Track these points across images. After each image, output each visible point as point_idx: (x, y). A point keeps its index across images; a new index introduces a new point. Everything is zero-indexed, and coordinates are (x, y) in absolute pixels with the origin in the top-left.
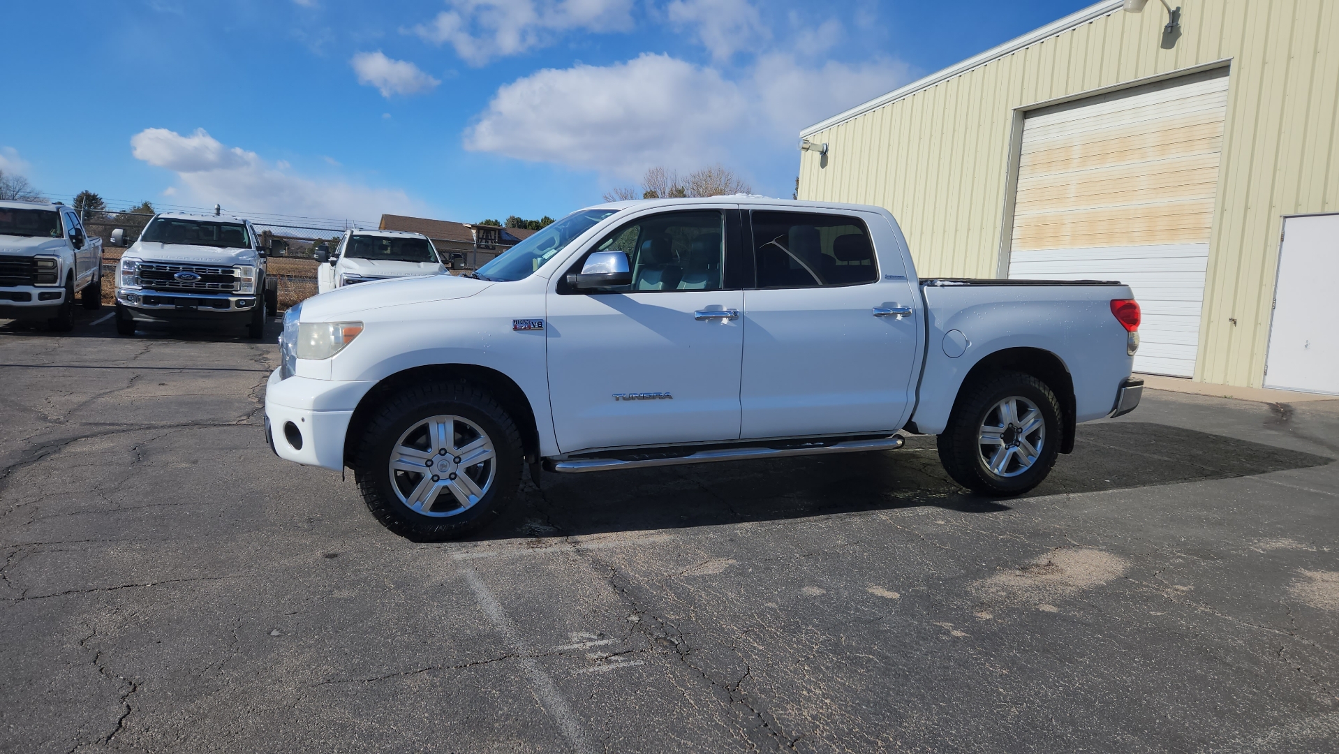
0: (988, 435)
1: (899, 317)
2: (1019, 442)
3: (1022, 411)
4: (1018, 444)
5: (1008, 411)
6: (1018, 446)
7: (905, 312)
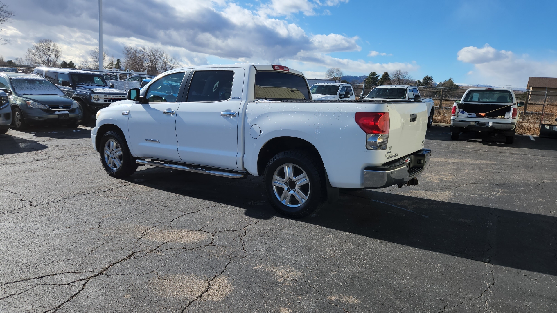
0: (278, 182)
1: (232, 117)
2: (296, 190)
3: (297, 173)
4: (295, 190)
5: (288, 170)
6: (294, 191)
7: (234, 115)
